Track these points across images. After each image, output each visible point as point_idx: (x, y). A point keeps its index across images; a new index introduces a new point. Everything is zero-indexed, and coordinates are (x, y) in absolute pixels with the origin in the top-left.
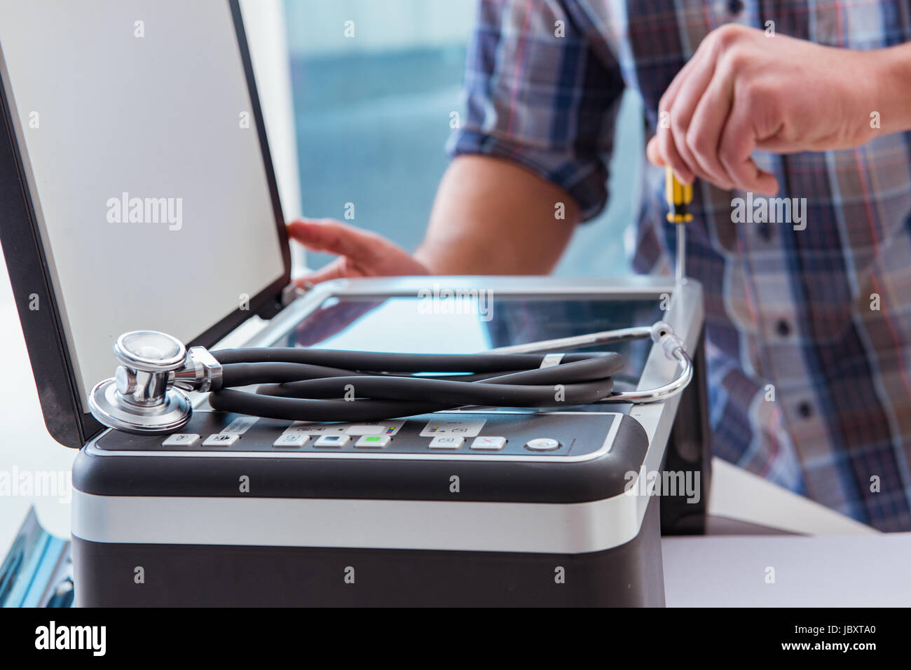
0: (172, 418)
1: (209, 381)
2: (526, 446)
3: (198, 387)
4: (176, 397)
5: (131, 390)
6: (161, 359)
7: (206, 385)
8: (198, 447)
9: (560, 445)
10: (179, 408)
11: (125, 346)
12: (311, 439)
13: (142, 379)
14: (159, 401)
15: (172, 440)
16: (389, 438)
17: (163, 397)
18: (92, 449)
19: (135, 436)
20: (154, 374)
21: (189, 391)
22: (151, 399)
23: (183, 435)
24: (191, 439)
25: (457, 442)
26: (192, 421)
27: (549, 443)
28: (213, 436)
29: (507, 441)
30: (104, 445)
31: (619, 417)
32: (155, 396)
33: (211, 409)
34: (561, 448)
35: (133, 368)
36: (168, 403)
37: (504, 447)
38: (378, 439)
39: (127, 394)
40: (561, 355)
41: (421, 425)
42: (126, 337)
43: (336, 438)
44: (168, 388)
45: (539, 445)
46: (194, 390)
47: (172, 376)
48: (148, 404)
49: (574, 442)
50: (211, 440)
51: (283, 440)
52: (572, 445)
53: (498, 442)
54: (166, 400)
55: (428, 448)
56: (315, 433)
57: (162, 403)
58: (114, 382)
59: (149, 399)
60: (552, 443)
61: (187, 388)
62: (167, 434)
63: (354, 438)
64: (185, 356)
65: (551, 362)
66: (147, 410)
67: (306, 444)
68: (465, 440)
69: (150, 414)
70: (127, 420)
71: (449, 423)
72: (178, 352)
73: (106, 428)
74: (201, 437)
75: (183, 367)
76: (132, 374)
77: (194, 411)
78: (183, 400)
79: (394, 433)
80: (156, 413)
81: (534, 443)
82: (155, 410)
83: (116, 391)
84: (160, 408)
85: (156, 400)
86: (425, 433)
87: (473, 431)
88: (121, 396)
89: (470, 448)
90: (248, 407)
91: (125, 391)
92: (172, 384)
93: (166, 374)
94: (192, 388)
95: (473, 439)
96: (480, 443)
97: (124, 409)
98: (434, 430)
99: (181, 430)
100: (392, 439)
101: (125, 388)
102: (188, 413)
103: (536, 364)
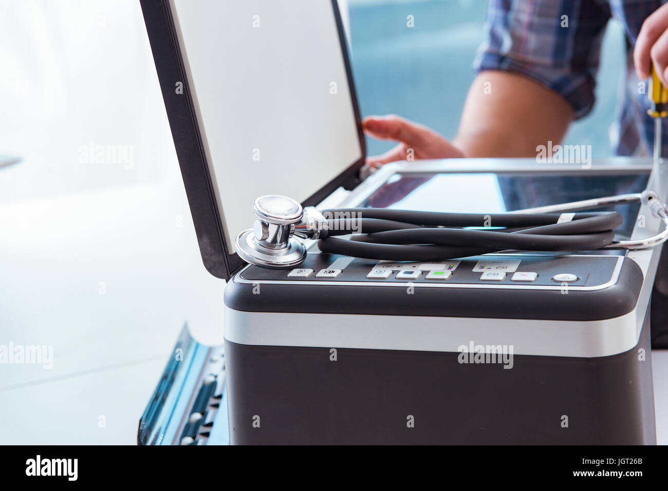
0: (293, 258)
1: (319, 232)
2: (552, 279)
3: (311, 235)
4: (295, 242)
5: (264, 237)
6: (286, 215)
7: (316, 235)
8: (313, 278)
9: (578, 279)
10: (298, 250)
11: (260, 206)
12: (393, 273)
13: (273, 229)
14: (284, 245)
15: (294, 273)
16: (451, 273)
17: (287, 242)
18: (238, 279)
19: (268, 270)
20: (281, 226)
21: (305, 238)
22: (278, 244)
23: (302, 269)
24: (307, 272)
25: (501, 276)
26: (306, 260)
27: (570, 277)
28: (323, 270)
29: (538, 276)
30: (246, 276)
31: (621, 259)
32: (280, 242)
33: (319, 252)
34: (579, 281)
35: (266, 221)
36: (290, 247)
37: (536, 279)
38: (442, 273)
39: (261, 240)
40: (573, 214)
41: (473, 264)
42: (260, 200)
43: (411, 273)
44: (290, 236)
45: (562, 278)
46: (308, 238)
47: (293, 227)
48: (276, 247)
49: (588, 276)
50: (322, 273)
51: (374, 273)
52: (587, 278)
53: (531, 276)
54: (289, 245)
55: (480, 280)
56: (396, 269)
57: (286, 247)
58: (253, 231)
59: (277, 244)
60: (573, 277)
61: (303, 236)
62: (290, 268)
63: (424, 273)
64: (302, 214)
65: (566, 219)
66: (276, 251)
67: (390, 276)
68: (507, 275)
69: (277, 255)
70: (261, 259)
71: (493, 262)
72: (297, 211)
73: (247, 264)
74: (314, 271)
75: (300, 222)
76: (265, 226)
77: (308, 253)
78: (300, 245)
79: (453, 269)
80: (282, 254)
81: (558, 277)
82: (281, 252)
83: (254, 238)
84: (284, 251)
85: (282, 245)
86: (476, 269)
87: (512, 268)
88: (258, 242)
89: (511, 280)
90: (346, 250)
91: (260, 238)
92: (293, 234)
93: (289, 226)
94: (307, 237)
95: (512, 274)
96: (518, 276)
97: (259, 251)
98: (482, 268)
99: (299, 266)
100: (452, 274)
101: (260, 236)
102: (303, 254)
103: (555, 221)
